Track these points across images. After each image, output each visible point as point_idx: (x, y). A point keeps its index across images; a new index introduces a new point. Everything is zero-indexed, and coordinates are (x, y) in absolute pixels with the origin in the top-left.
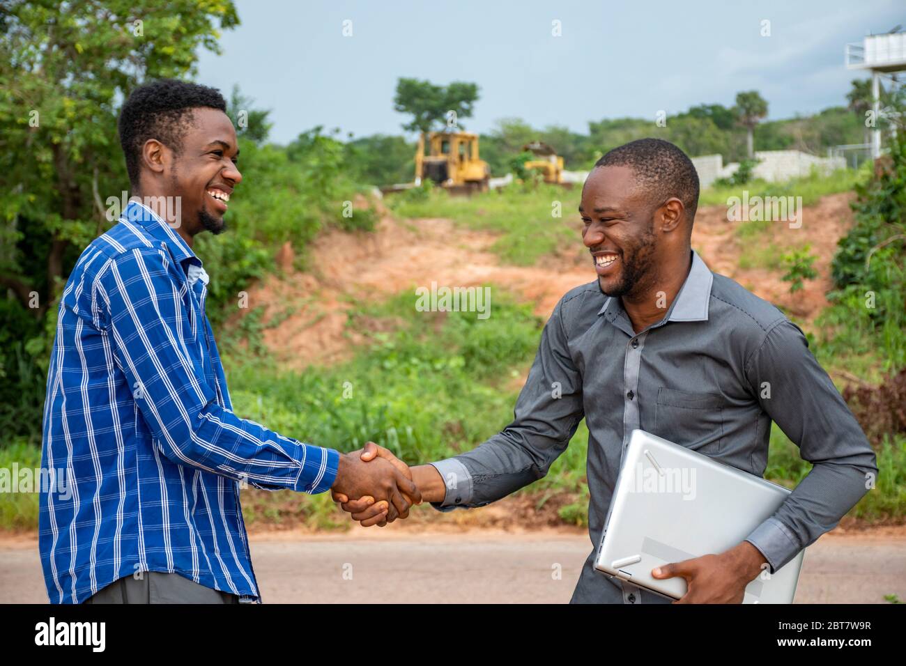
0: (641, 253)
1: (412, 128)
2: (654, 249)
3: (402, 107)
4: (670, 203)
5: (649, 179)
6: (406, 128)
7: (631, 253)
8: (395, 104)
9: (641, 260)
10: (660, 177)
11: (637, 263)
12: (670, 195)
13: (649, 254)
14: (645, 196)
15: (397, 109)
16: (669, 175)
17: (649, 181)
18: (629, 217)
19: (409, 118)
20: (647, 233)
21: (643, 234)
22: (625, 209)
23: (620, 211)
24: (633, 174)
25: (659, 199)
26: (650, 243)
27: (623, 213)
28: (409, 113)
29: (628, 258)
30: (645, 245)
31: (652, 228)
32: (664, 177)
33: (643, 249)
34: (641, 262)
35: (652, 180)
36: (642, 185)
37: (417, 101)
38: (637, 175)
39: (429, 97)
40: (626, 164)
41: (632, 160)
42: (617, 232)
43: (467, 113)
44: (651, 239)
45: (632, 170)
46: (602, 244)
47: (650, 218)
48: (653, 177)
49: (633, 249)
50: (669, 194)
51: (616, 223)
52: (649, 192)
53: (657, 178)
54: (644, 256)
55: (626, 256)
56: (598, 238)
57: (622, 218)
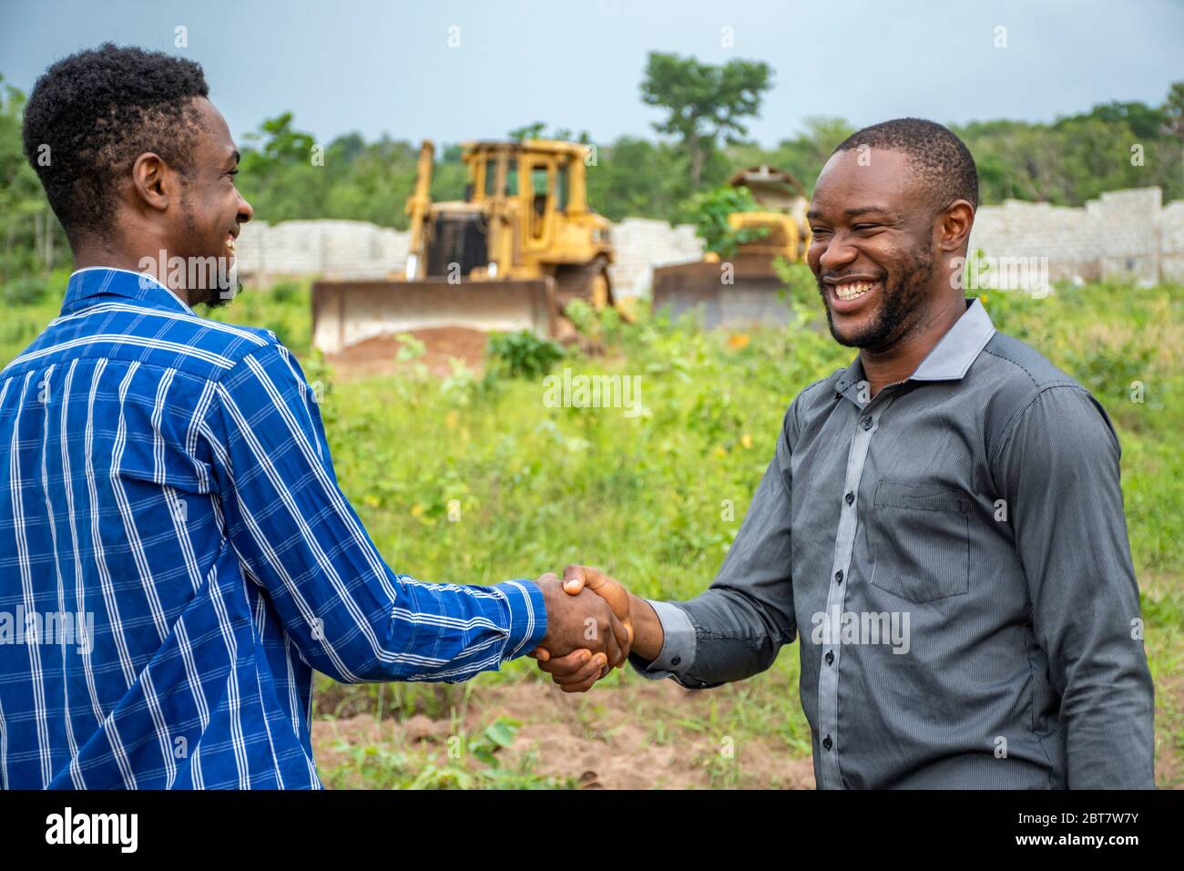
0: (914, 280)
1: (669, 128)
2: (930, 274)
3: (654, 97)
4: (956, 209)
5: (930, 169)
6: (659, 129)
7: (898, 279)
8: (643, 93)
9: (912, 291)
10: (944, 167)
11: (905, 295)
12: (956, 197)
13: (924, 282)
14: (926, 193)
15: (648, 101)
16: (955, 167)
17: (932, 172)
18: (902, 223)
19: (662, 114)
20: (924, 249)
21: (918, 251)
22: (897, 211)
23: (889, 213)
24: (908, 160)
25: (943, 201)
26: (928, 265)
27: (893, 216)
28: (665, 106)
29: (895, 286)
30: (920, 267)
31: (930, 244)
32: (950, 169)
33: (918, 274)
34: (911, 294)
35: (935, 171)
36: (921, 177)
37: (677, 89)
38: (914, 162)
39: (693, 83)
40: (894, 146)
41: (901, 142)
42: (882, 244)
43: (752, 109)
44: (928, 259)
45: (904, 155)
46: (854, 265)
47: (929, 227)
48: (935, 166)
49: (904, 271)
50: (955, 195)
51: (882, 232)
52: (930, 189)
53: (940, 169)
54: (917, 284)
55: (891, 283)
56: (849, 255)
57: (890, 224)
